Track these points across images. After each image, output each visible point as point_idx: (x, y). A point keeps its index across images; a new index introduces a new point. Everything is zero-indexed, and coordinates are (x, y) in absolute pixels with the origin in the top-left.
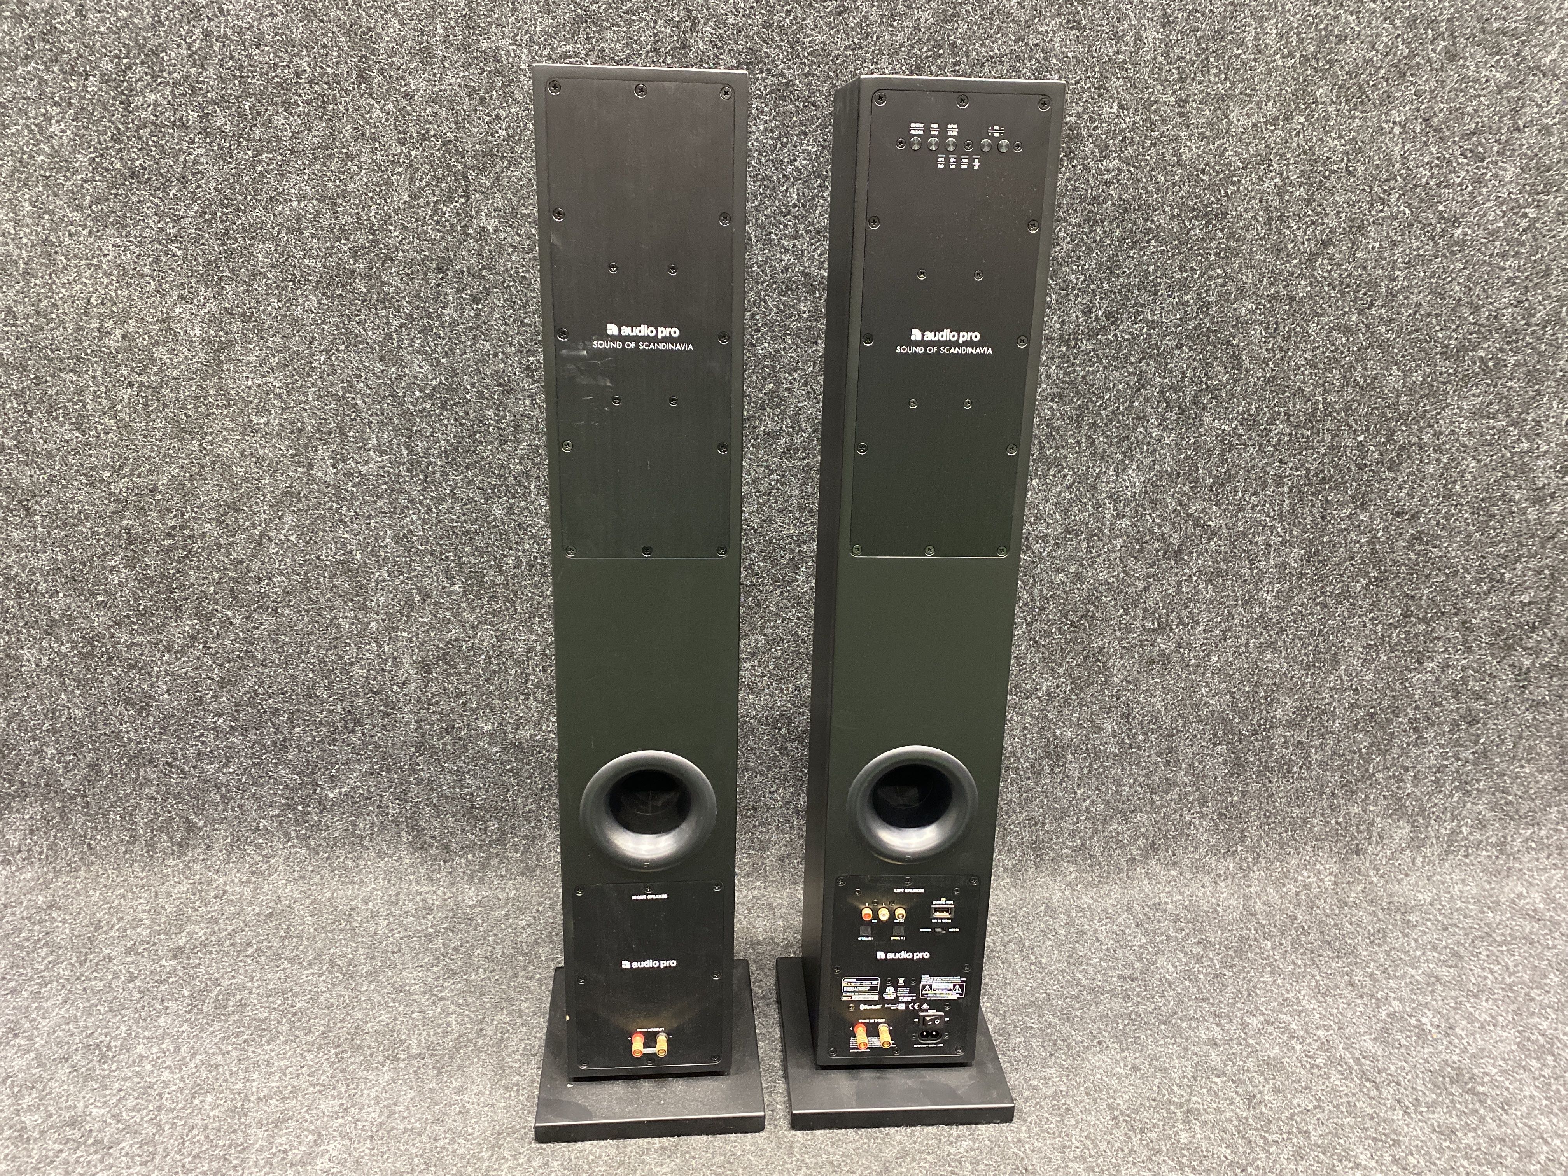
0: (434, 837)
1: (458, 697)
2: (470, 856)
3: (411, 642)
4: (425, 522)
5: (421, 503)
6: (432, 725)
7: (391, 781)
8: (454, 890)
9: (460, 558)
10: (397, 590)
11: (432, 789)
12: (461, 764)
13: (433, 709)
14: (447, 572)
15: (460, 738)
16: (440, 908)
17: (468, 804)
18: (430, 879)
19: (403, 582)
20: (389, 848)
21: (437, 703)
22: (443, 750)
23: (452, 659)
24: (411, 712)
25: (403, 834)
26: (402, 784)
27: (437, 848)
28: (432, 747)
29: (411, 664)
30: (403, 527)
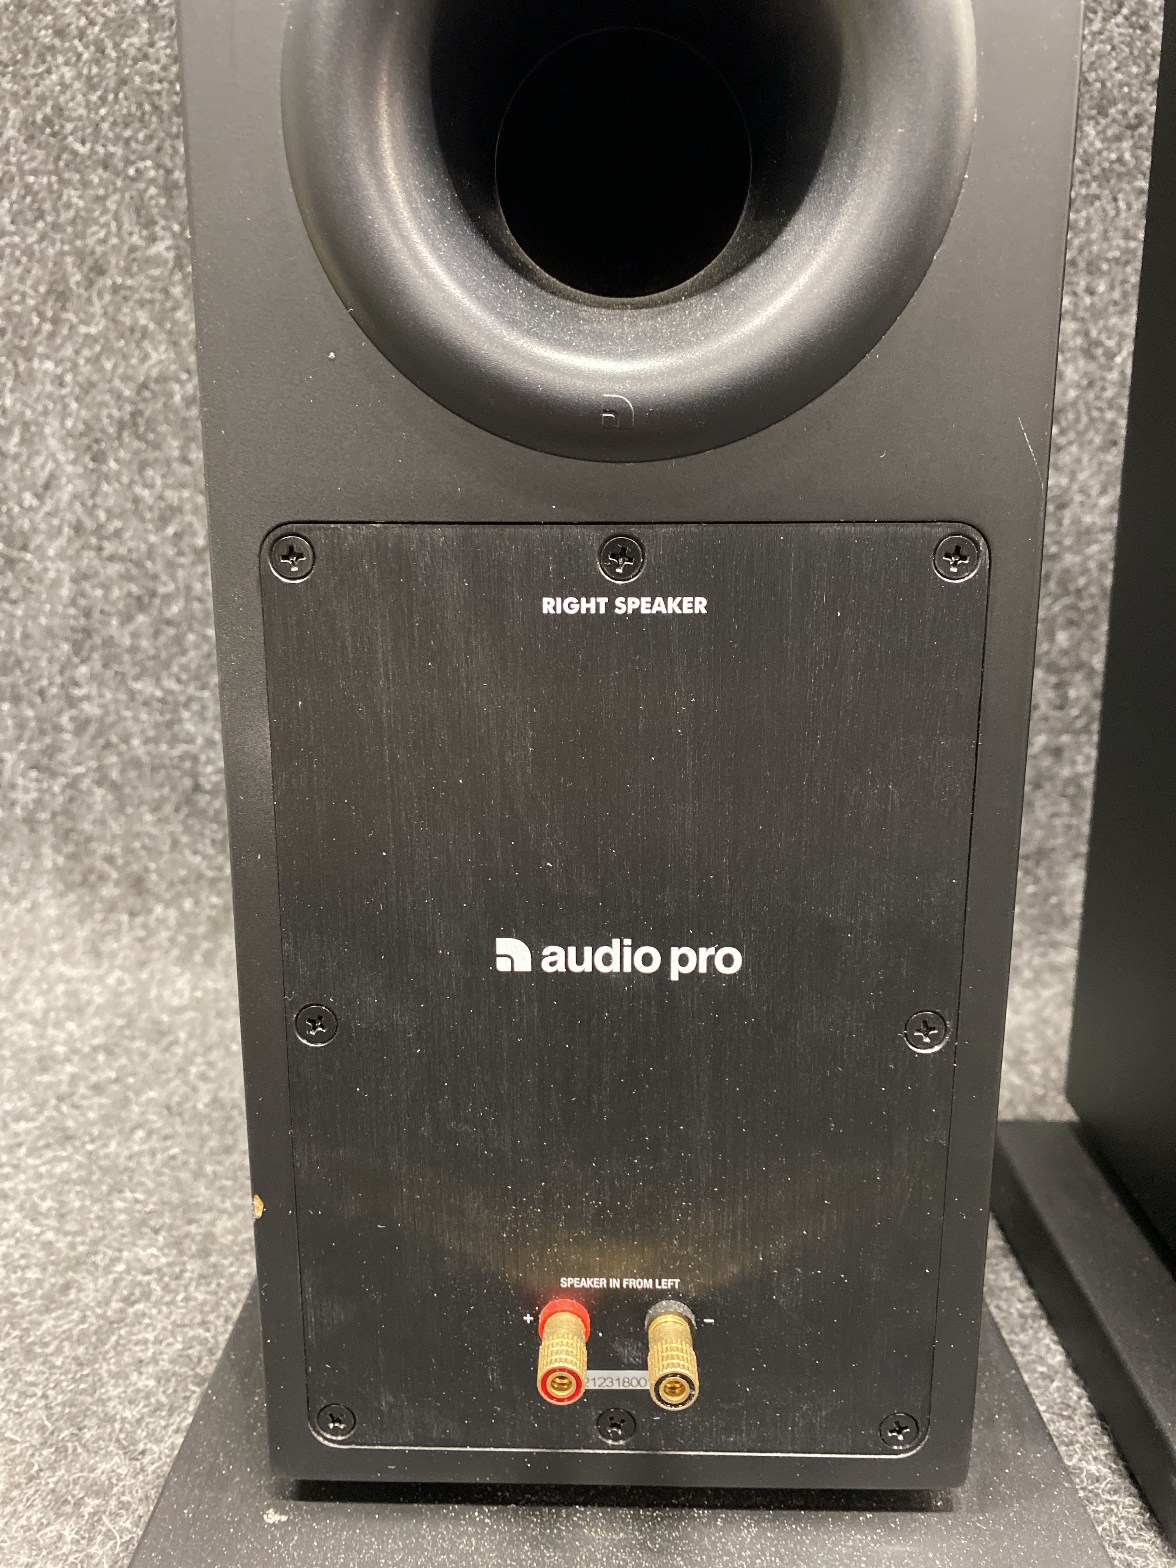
0: (110, 859)
1: (163, 520)
3: (62, 384)
4: (91, 85)
5: (82, 35)
6: (106, 587)
7: (21, 725)
8: (144, 975)
9: (169, 172)
10: (30, 254)
11: (108, 745)
12: (173, 685)
13: (109, 547)
14: (139, 208)
15: (169, 623)
17: (188, 783)
18: (96, 953)
19: (43, 237)
20: (14, 881)
21: (118, 534)
22: (134, 650)
23: (151, 425)
24: (61, 556)
25: (46, 850)
26: (43, 732)
27: (117, 883)
28: (109, 642)
29: (63, 440)
30: (42, 99)
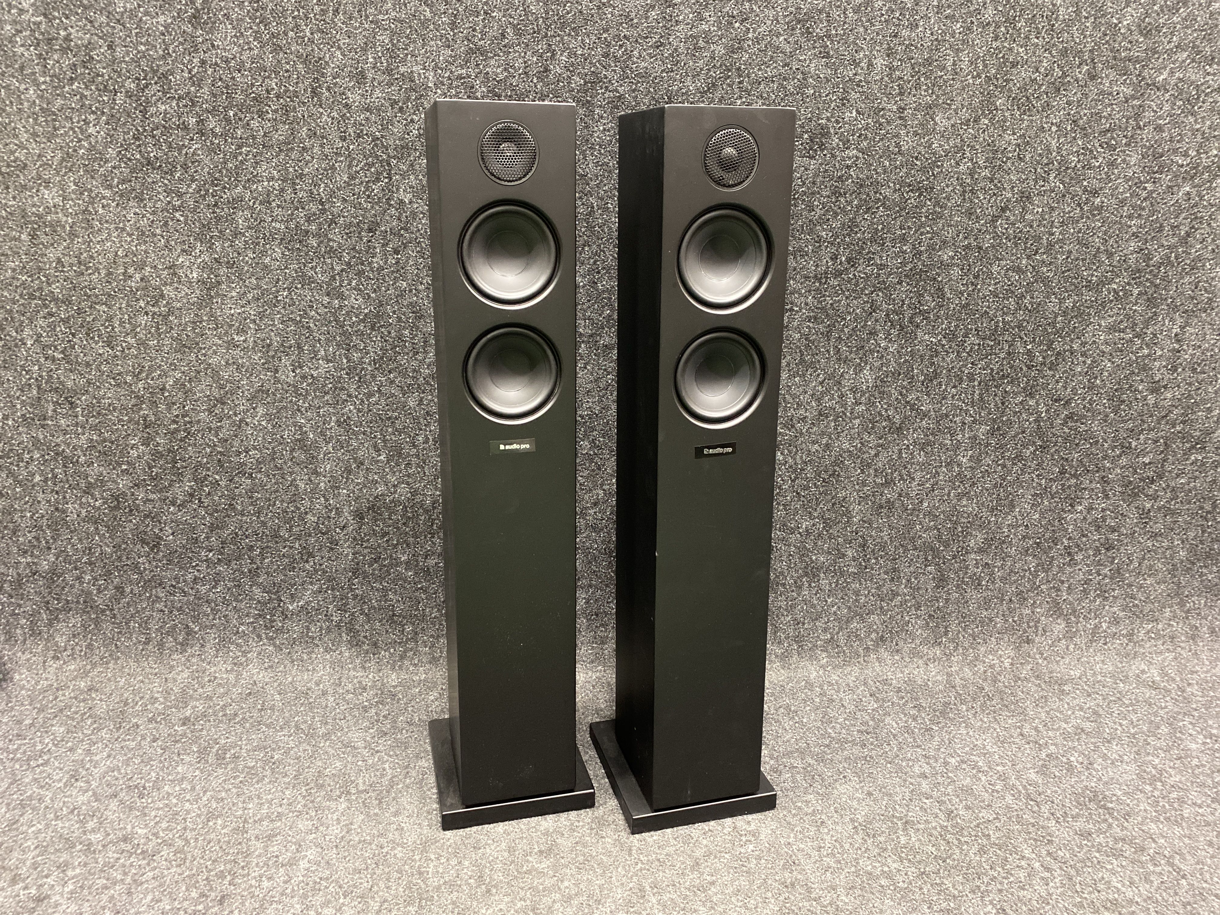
2: (392, 650)
16: (372, 687)
